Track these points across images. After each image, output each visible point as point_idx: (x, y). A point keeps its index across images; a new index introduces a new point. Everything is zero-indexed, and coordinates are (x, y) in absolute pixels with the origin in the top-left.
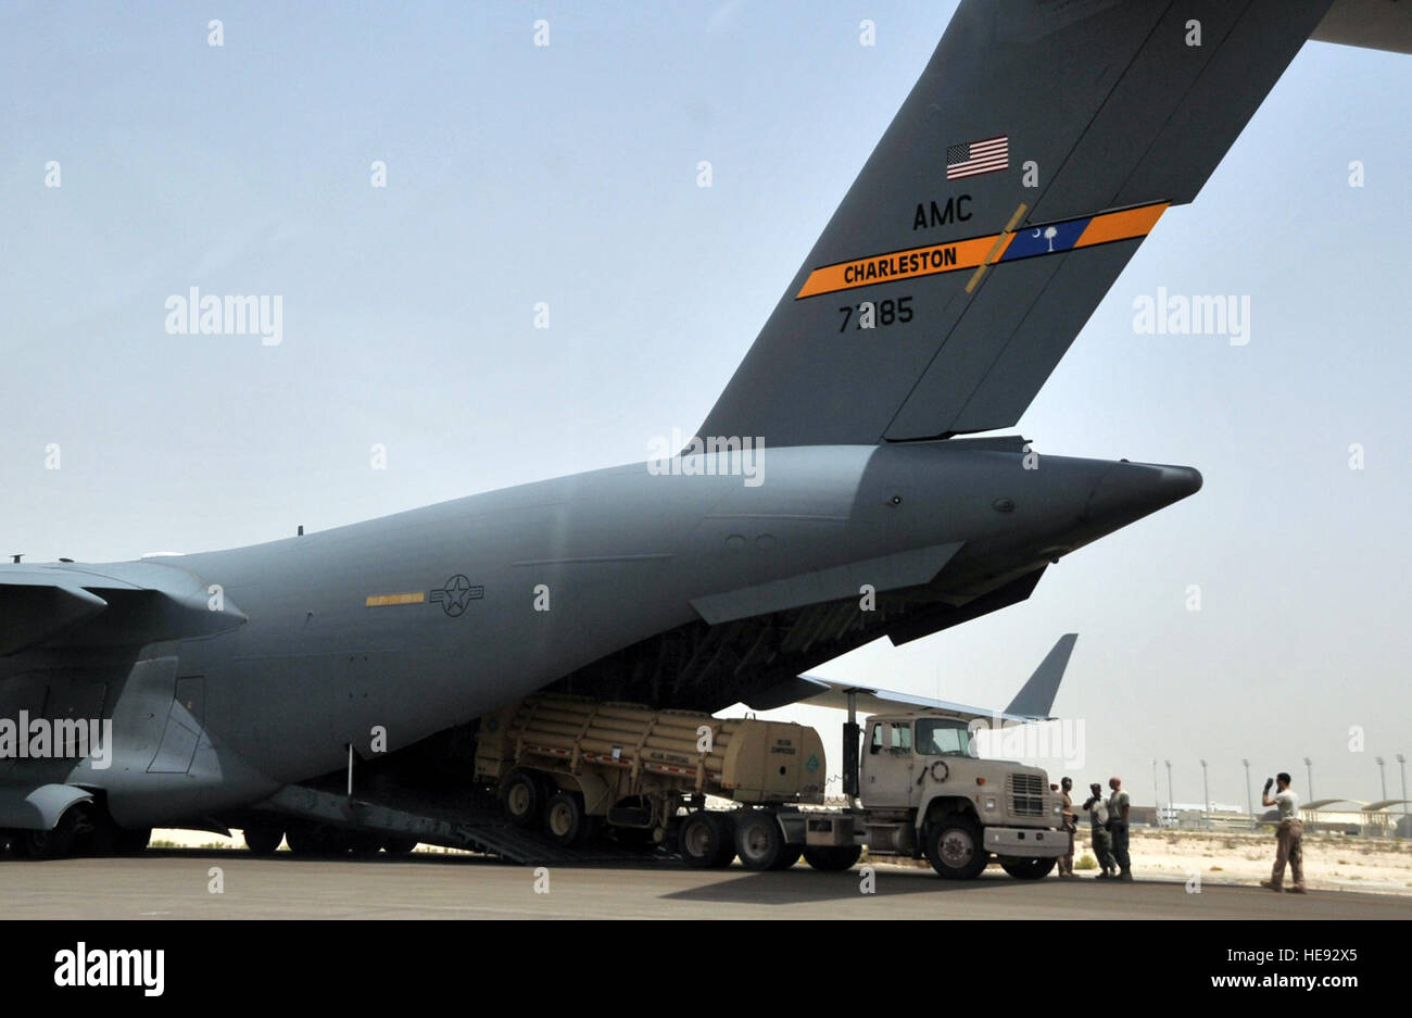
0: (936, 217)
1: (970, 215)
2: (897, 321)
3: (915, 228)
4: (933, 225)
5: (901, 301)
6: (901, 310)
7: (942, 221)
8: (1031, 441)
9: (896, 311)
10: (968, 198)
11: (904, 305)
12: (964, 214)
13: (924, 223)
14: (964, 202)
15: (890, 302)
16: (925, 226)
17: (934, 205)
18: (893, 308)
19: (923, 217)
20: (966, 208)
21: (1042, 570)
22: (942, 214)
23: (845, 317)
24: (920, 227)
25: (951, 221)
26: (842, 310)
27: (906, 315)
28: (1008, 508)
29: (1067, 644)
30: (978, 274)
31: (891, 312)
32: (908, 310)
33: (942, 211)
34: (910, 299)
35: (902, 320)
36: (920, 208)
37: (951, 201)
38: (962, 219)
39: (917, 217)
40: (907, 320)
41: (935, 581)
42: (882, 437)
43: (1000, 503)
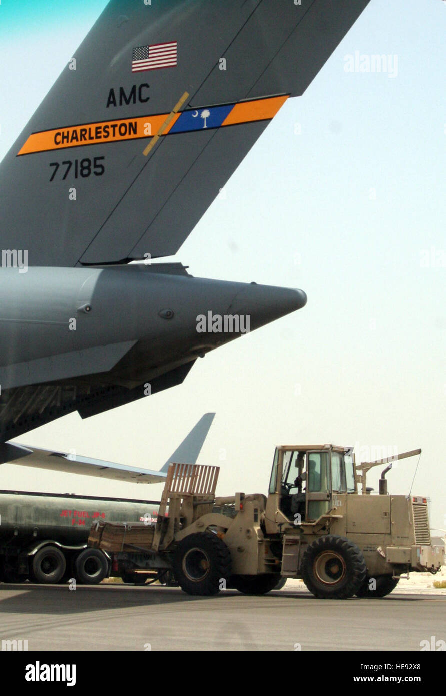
0: (123, 99)
1: (148, 99)
2: (92, 175)
3: (108, 106)
4: (121, 104)
5: (96, 159)
6: (96, 166)
7: (127, 102)
8: (188, 267)
9: (92, 167)
10: (147, 85)
11: (98, 162)
12: (143, 97)
13: (114, 103)
14: (144, 89)
15: (88, 160)
16: (115, 105)
17: (121, 89)
18: (90, 164)
19: (114, 98)
20: (145, 93)
21: (191, 363)
22: (128, 96)
23: (52, 171)
24: (111, 105)
25: (134, 102)
26: (52, 165)
27: (99, 170)
28: (169, 316)
29: (207, 420)
30: (153, 142)
31: (88, 168)
32: (101, 166)
33: (127, 94)
34: (102, 158)
35: (96, 174)
36: (112, 92)
37: (134, 87)
38: (142, 101)
39: (109, 98)
40: (100, 174)
41: (113, 370)
42: (79, 261)
43: (164, 312)
